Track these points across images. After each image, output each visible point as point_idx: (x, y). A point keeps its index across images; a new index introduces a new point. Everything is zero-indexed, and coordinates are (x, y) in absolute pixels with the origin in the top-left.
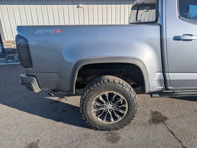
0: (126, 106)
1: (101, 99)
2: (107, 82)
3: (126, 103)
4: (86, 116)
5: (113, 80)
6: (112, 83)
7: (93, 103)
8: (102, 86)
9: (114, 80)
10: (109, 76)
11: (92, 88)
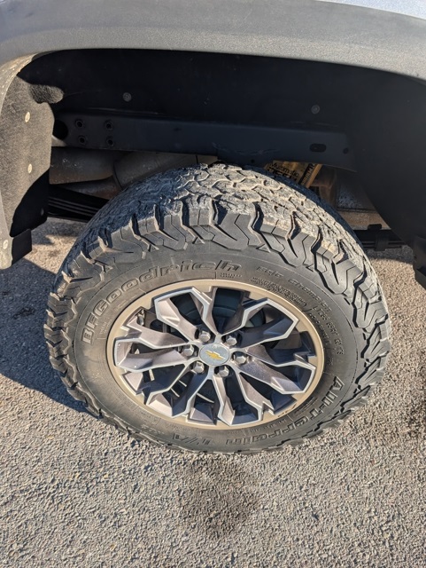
0: (316, 365)
1: (168, 313)
2: (210, 218)
3: (314, 353)
4: (85, 386)
5: (251, 212)
6: (242, 229)
7: (115, 334)
8: (175, 244)
9: (258, 209)
10: (233, 169)
11: (103, 247)
